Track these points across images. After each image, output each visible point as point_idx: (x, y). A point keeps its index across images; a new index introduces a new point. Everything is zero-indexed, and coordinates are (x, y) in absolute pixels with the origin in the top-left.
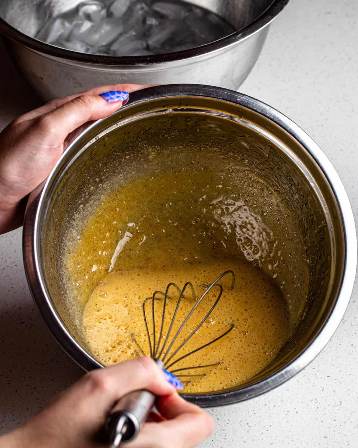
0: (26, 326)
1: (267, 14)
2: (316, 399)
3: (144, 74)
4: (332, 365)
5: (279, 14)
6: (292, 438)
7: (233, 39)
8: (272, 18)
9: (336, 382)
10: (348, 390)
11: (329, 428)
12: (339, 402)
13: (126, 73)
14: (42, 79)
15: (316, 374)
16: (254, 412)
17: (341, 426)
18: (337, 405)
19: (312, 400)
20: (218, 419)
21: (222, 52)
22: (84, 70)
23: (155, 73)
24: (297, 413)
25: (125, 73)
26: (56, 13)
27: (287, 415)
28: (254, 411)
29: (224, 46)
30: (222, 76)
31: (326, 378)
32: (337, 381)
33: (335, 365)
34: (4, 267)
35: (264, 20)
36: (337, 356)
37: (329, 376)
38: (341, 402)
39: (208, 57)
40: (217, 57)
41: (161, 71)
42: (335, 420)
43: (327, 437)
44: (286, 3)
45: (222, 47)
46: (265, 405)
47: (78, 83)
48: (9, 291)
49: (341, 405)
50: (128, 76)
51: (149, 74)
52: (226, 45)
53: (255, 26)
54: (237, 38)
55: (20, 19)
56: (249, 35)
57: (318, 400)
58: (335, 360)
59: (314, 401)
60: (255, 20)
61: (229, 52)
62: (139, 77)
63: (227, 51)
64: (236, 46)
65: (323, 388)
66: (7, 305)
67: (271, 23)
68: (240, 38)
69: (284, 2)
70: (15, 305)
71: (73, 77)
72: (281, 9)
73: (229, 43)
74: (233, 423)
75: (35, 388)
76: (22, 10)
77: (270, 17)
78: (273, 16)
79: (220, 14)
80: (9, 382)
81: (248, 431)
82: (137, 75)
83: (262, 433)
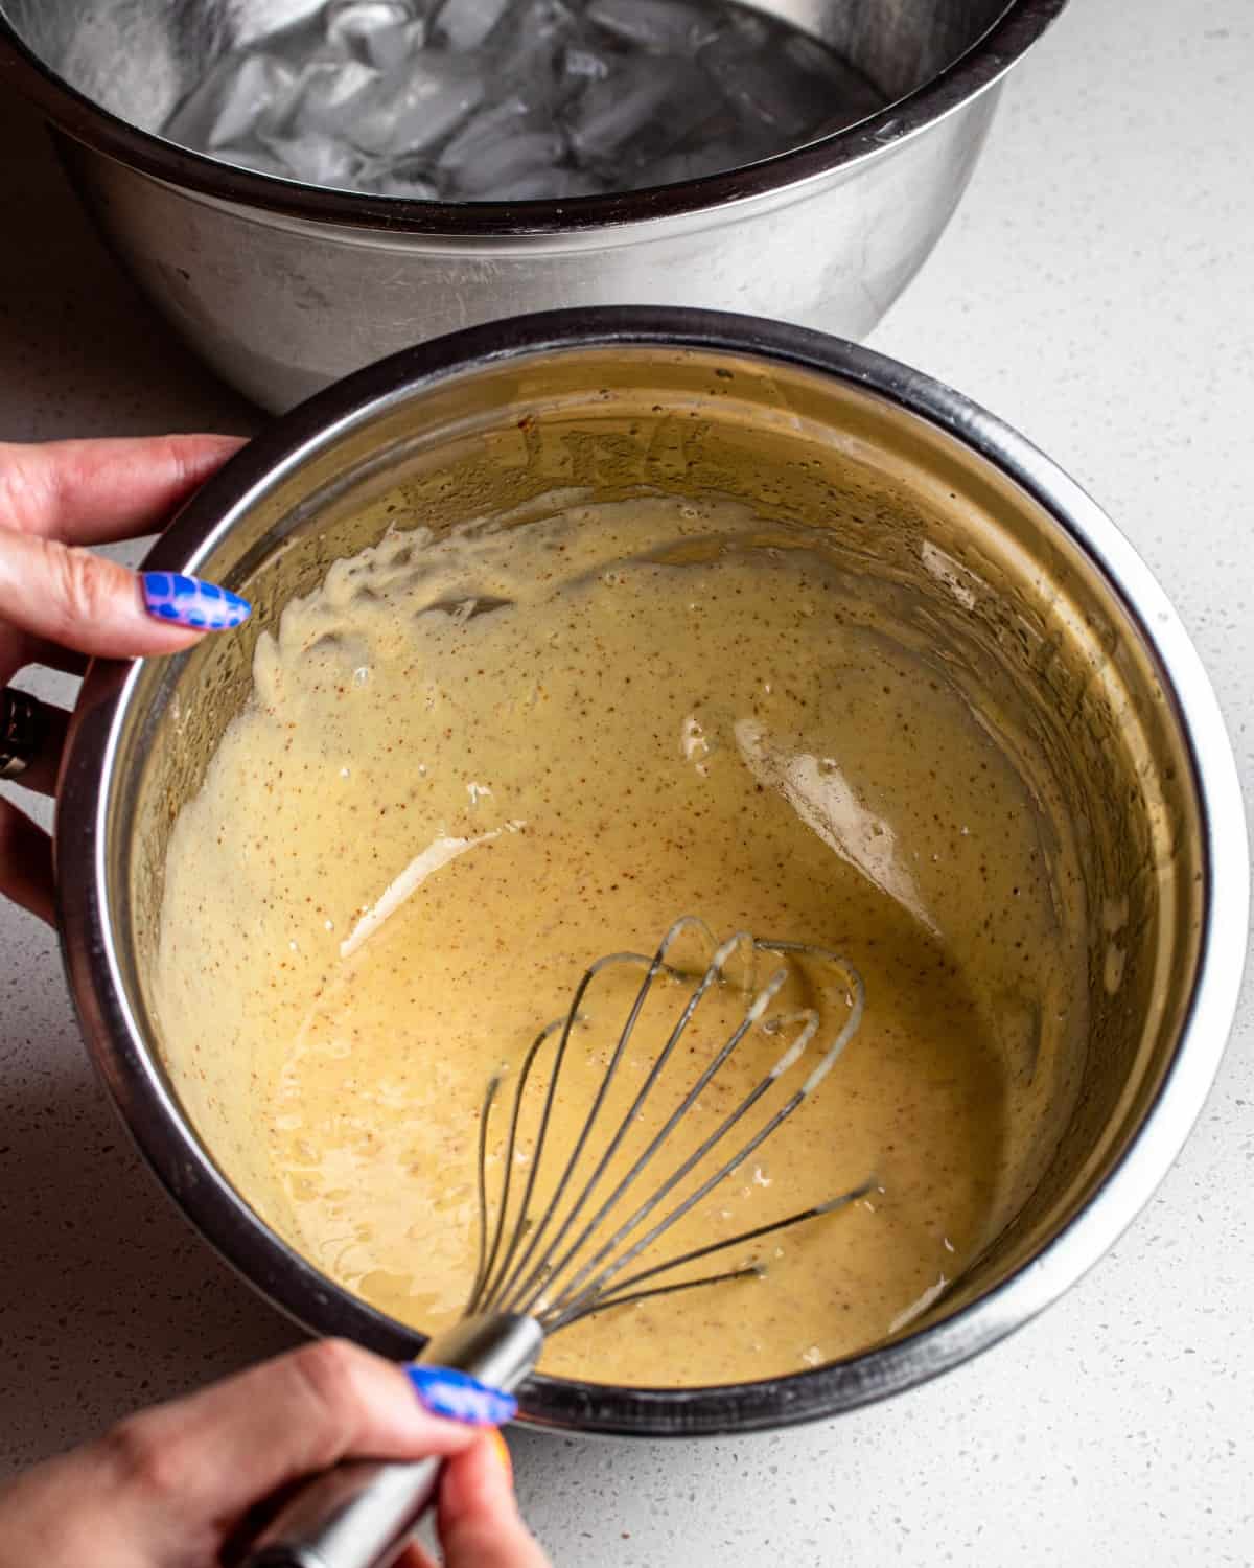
0: (121, 1161)
1: (985, 49)
2: (1143, 1434)
3: (549, 264)
4: (1206, 1311)
5: (1031, 48)
7: (864, 139)
8: (1006, 63)
9: (1214, 1373)
12: (1226, 1446)
13: (481, 259)
14: (187, 276)
15: (1146, 1343)
16: (921, 1479)
17: (1230, 1531)
18: (1219, 1457)
19: (1130, 1437)
20: (793, 1502)
21: (824, 185)
22: (335, 250)
23: (584, 262)
24: (1075, 1482)
25: (478, 259)
26: (246, 36)
27: (1038, 1488)
28: (921, 1473)
29: (830, 167)
30: (827, 269)
31: (1184, 1356)
32: (1219, 1368)
33: (1213, 1310)
34: (45, 949)
35: (976, 70)
36: (1221, 1280)
37: (1191, 1351)
38: (1232, 1444)
39: (773, 203)
40: (809, 203)
41: (605, 253)
42: (1209, 1511)
44: (1055, 12)
45: (821, 170)
46: (962, 1453)
47: (310, 292)
48: (62, 1032)
49: (1231, 1454)
50: (490, 271)
51: (564, 262)
52: (838, 163)
53: (942, 92)
54: (879, 136)
55: (117, 57)
56: (920, 125)
57: (1151, 1438)
58: (1213, 1291)
59: (1137, 1440)
60: (943, 72)
61: (852, 186)
62: (530, 275)
63: (841, 183)
64: (878, 162)
65: (1171, 1392)
66: (53, 1084)
67: (1001, 81)
68: (888, 136)
69: (1049, 7)
70: (83, 1085)
71: (296, 273)
72: (1038, 30)
73: (848, 155)
74: (849, 1517)
75: (145, 1385)
76: (123, 28)
77: (997, 61)
78: (1008, 56)
79: (830, 39)
80: (54, 1363)
81: (899, 1548)
82: (519, 267)
83: (949, 1556)
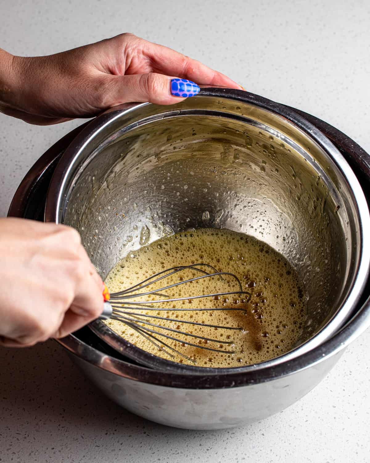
6: (302, 407)
10: (359, 360)
11: (338, 397)
12: (349, 372)
17: (349, 396)
18: (347, 375)
38: (351, 372)
42: (344, 390)
43: (335, 407)
49: (350, 375)
